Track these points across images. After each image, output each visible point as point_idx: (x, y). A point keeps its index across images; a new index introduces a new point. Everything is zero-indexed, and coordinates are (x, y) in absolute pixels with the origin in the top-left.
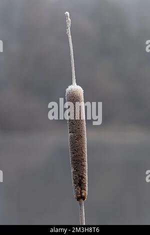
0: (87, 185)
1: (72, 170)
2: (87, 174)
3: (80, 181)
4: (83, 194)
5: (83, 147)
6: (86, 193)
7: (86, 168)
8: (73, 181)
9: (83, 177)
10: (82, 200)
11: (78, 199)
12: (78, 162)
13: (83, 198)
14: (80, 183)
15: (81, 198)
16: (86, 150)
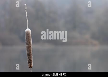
0: (32, 63)
1: (27, 58)
2: (32, 59)
3: (30, 61)
4: (31, 66)
5: (31, 50)
6: (32, 65)
7: (32, 57)
8: (28, 62)
9: (31, 60)
10: (31, 68)
11: (30, 68)
12: (29, 55)
13: (31, 67)
14: (30, 62)
15: (30, 67)
16: (32, 51)
